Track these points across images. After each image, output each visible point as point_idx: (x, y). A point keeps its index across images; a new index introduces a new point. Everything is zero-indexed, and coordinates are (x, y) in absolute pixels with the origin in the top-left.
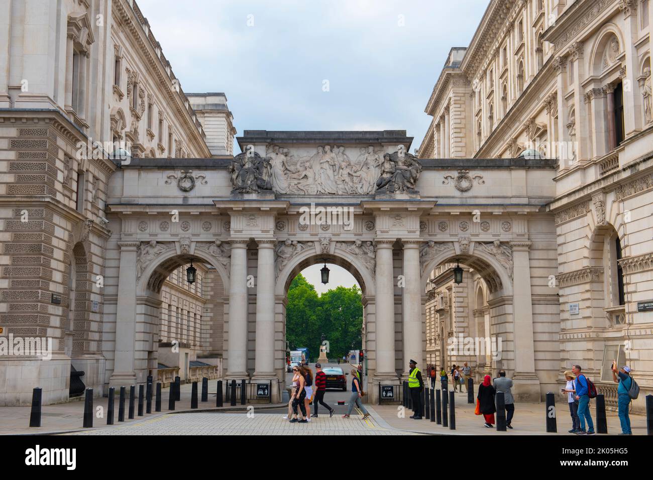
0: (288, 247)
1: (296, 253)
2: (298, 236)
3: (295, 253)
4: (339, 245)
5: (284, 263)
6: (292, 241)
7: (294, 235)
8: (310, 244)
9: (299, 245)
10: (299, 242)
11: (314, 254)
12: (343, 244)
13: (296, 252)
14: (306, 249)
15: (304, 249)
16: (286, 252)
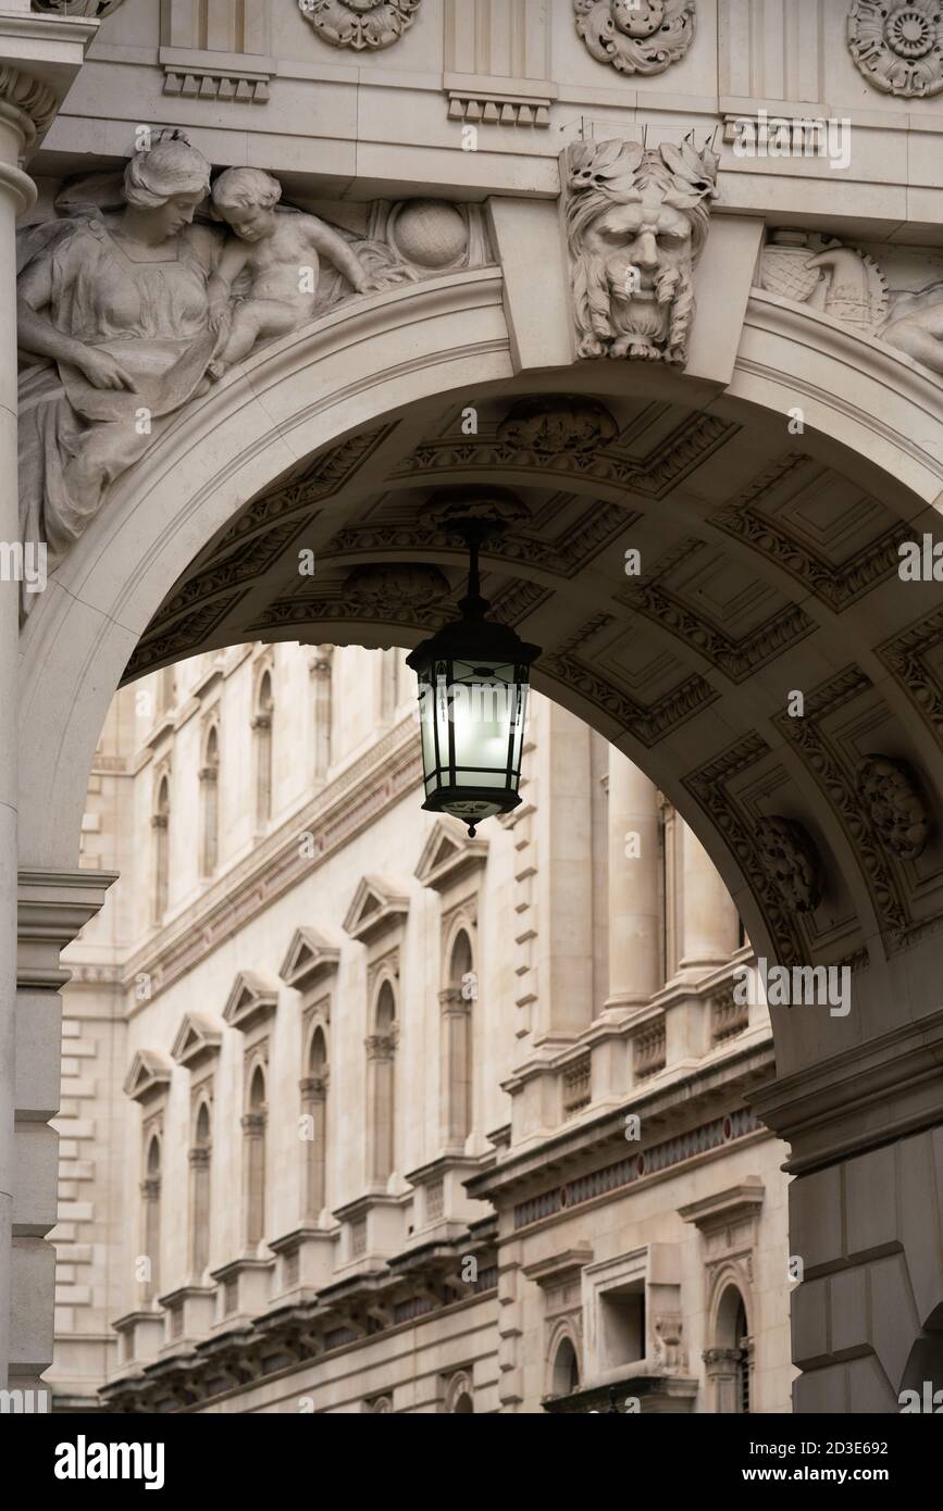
0: (160, 240)
1: (265, 335)
2: (286, 107)
3: (244, 332)
4: (792, 273)
5: (106, 450)
6: (217, 172)
7: (248, 90)
8: (432, 231)
9: (295, 233)
10: (298, 194)
11: (488, 369)
12: (849, 268)
13: (256, 314)
14: (389, 295)
15: (351, 288)
16: (124, 299)
